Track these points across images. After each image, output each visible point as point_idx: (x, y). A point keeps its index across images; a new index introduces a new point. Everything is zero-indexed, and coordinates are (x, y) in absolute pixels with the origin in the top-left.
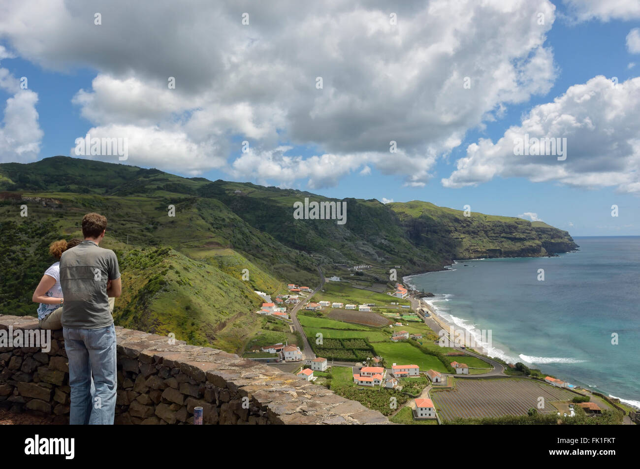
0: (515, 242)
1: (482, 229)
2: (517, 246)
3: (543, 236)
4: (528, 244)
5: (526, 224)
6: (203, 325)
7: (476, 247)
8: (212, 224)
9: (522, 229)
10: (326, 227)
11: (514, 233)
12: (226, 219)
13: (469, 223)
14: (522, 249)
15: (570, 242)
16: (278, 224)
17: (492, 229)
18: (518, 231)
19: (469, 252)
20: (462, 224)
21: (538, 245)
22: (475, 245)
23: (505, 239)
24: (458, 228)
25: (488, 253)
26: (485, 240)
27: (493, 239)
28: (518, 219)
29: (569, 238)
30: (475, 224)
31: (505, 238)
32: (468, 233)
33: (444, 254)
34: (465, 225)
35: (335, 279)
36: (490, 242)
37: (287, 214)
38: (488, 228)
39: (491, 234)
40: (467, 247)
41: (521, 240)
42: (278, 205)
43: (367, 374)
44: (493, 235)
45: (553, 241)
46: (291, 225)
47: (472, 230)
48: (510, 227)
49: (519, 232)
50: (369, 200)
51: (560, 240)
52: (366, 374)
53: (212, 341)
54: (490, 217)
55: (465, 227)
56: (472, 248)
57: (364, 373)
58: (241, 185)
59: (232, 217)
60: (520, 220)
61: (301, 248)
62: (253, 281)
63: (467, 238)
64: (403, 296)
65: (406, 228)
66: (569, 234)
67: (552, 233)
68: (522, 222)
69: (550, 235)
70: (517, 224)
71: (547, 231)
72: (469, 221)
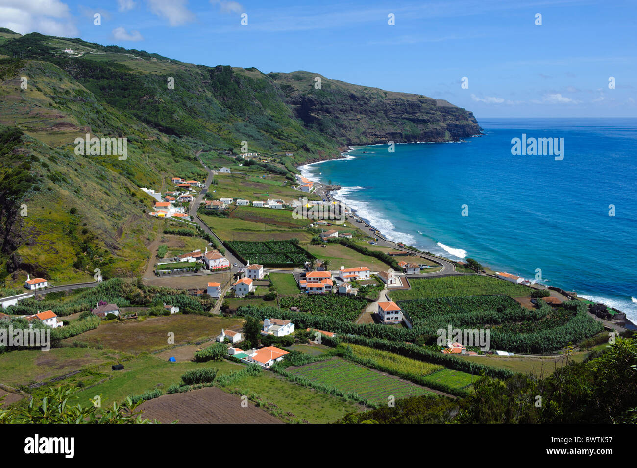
0: (417, 124)
1: (381, 108)
2: (420, 129)
3: (447, 117)
4: (431, 127)
5: (431, 103)
6: (99, 233)
7: (374, 131)
8: (53, 98)
9: (426, 109)
10: (197, 104)
11: (417, 113)
12: (71, 91)
13: (366, 101)
14: (425, 132)
15: (475, 124)
16: (133, 99)
17: (393, 109)
18: (422, 110)
19: (366, 136)
20: (359, 102)
21: (443, 128)
22: (373, 127)
23: (407, 121)
24: (354, 107)
25: (387, 137)
26: (384, 122)
27: (393, 122)
28: (422, 96)
29: (473, 119)
30: (373, 102)
31: (407, 119)
32: (365, 112)
33: (338, 139)
34: (362, 103)
35: (224, 170)
36: (390, 124)
37: (145, 86)
38: (388, 107)
39: (391, 114)
40: (364, 130)
41: (424, 122)
42: (131, 72)
43: (314, 279)
44: (394, 115)
45: (457, 123)
46: (150, 101)
47: (370, 109)
48: (412, 105)
49: (422, 112)
50: (247, 69)
51: (465, 123)
52: (312, 280)
53: (116, 251)
54: (391, 93)
55: (362, 106)
56: (369, 131)
57: (310, 279)
58: (68, 42)
59: (78, 88)
60: (425, 99)
61: (168, 131)
62: (132, 175)
63: (364, 119)
64: (310, 190)
65: (293, 106)
66: (474, 115)
67: (457, 114)
68: (426, 100)
69: (455, 116)
70: (421, 102)
71: (452, 112)
72: (366, 99)
